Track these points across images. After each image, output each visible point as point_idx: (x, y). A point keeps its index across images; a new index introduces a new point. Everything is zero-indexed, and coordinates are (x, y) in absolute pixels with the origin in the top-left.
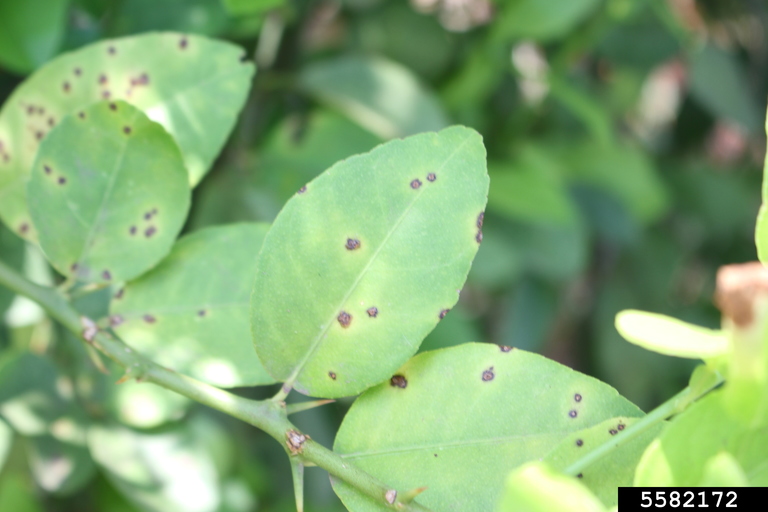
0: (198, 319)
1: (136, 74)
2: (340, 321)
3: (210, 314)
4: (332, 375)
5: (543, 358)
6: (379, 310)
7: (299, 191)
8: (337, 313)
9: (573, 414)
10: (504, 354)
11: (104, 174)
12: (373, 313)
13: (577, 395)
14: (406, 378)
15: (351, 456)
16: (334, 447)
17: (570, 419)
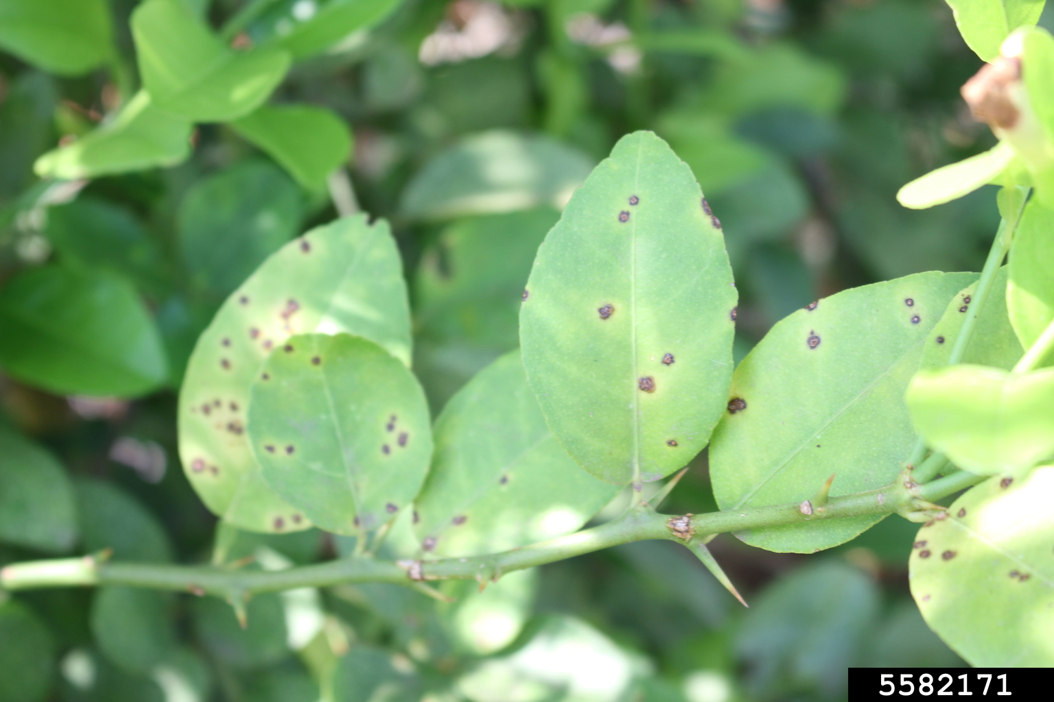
0: (504, 488)
1: (282, 306)
2: (643, 389)
3: (512, 476)
4: (672, 443)
5: (852, 290)
6: (673, 353)
7: (523, 298)
8: (635, 384)
9: (916, 320)
10: (814, 311)
11: (323, 417)
12: (669, 360)
13: (907, 301)
14: (741, 397)
15: (741, 504)
16: (720, 507)
17: (916, 327)
